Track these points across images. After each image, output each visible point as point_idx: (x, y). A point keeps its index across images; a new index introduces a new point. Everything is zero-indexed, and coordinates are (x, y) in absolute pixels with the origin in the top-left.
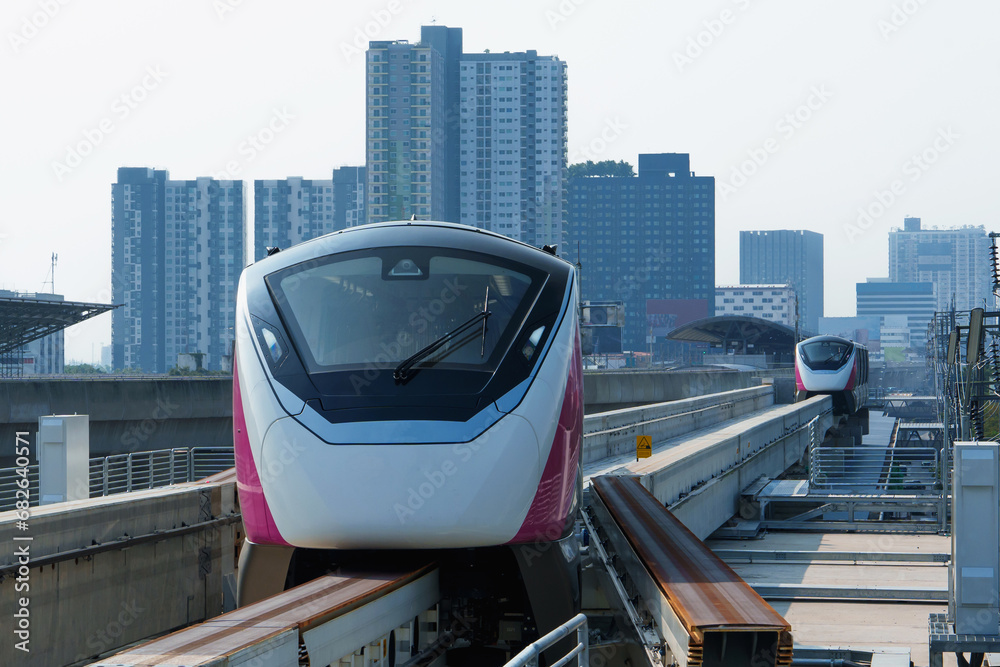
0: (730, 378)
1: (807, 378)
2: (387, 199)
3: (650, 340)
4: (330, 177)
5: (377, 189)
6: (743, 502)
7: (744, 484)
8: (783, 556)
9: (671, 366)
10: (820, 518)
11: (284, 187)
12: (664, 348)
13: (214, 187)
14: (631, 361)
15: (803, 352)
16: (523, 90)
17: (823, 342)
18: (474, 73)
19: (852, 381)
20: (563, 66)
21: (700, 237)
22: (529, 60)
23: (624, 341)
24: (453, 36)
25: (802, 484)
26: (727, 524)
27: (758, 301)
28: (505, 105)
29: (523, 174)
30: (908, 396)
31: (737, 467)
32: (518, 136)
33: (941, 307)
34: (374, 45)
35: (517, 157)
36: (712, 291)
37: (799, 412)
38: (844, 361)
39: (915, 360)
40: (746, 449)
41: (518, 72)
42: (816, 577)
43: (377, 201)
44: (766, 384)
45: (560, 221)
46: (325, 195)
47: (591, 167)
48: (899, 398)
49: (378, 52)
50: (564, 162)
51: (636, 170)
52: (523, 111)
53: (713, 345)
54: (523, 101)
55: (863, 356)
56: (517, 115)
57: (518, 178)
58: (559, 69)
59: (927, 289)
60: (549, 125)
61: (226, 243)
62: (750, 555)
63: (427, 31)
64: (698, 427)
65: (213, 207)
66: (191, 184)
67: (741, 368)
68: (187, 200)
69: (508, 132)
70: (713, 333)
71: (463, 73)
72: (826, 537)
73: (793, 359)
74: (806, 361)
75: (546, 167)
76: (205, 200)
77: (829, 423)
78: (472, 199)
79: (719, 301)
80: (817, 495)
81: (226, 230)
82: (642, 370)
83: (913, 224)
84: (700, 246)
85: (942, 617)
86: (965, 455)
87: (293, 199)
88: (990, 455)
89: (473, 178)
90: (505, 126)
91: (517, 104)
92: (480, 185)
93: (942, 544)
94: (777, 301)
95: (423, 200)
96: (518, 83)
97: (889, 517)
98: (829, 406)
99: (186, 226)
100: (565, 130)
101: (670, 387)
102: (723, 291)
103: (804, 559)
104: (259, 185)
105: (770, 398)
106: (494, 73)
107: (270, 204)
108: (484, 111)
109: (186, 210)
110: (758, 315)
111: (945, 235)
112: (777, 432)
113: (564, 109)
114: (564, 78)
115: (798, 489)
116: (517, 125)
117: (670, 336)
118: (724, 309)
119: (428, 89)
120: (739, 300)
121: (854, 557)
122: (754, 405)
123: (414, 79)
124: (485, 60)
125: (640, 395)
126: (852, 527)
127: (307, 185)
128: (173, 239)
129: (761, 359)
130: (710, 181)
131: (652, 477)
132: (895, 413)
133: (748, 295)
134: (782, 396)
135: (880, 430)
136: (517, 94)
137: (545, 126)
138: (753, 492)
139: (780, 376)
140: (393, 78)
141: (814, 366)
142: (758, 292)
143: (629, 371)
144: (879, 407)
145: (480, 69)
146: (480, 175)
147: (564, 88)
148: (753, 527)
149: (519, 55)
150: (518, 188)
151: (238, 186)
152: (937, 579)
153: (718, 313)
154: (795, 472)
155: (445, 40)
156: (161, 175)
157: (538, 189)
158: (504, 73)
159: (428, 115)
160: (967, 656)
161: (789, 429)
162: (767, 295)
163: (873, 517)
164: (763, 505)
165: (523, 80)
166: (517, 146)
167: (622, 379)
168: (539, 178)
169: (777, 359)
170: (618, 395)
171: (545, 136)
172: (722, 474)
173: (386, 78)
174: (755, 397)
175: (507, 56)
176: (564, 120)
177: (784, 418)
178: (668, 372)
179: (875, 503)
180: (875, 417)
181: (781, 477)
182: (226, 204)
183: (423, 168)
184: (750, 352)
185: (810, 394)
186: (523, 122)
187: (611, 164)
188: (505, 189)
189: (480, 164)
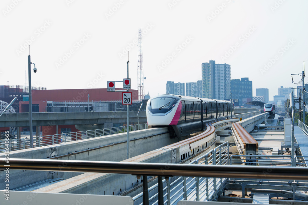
0: (255, 110)
1: (266, 109)
2: (205, 85)
3: (243, 104)
4: (197, 82)
5: (203, 84)
6: (256, 127)
7: (256, 124)
8: (261, 135)
9: (246, 108)
10: (267, 129)
11: (190, 84)
12: (245, 105)
13: (180, 84)
14: (240, 107)
15: (265, 106)
16: (224, 69)
17: (269, 104)
18: (217, 67)
19: (272, 110)
20: (230, 66)
21: (250, 89)
22: (225, 65)
23: (239, 105)
24: (214, 62)
25: (264, 124)
26: (253, 130)
27: (259, 98)
28: (221, 71)
29: (224, 81)
30: (281, 112)
31: (255, 122)
32: (223, 76)
33: (286, 99)
34: (203, 63)
35: (223, 79)
36: (252, 97)
37: (264, 114)
38: (271, 107)
39: (282, 107)
40: (256, 119)
41: (223, 67)
42: (266, 137)
43: (203, 85)
44: (260, 110)
45: (230, 88)
46: (196, 84)
47: (234, 80)
48: (280, 112)
49: (203, 64)
50: (230, 79)
51: (241, 80)
52: (224, 72)
53: (252, 105)
54: (224, 71)
55: (274, 106)
56: (223, 73)
57: (224, 82)
58: (229, 66)
59: (284, 96)
60: (228, 74)
61: (182, 92)
62: (256, 135)
63: (210, 61)
64: (249, 116)
65: (180, 87)
66: (177, 83)
67: (256, 108)
68: (177, 86)
69: (222, 75)
70: (252, 103)
71: (215, 67)
72: (267, 132)
73: (263, 107)
74: (265, 107)
75: (228, 80)
76: (179, 85)
77: (269, 116)
78: (217, 85)
79: (253, 99)
80: (266, 126)
81: (182, 90)
82: (242, 109)
83: (282, 87)
84: (250, 91)
85: (283, 143)
86: (286, 120)
87: (191, 85)
88: (290, 120)
89: (217, 82)
90: (222, 74)
91: (223, 71)
92: (218, 83)
93: (283, 133)
94: (262, 98)
95: (210, 85)
96: (223, 68)
97: (278, 129)
98: (269, 113)
99: (177, 89)
100: (230, 75)
101: (246, 111)
102: (254, 97)
103: (264, 135)
104: (187, 83)
105: (260, 112)
106: (220, 67)
107: (188, 86)
108: (218, 72)
109: (177, 87)
110: (259, 100)
111: (287, 89)
112: (261, 117)
113: (230, 72)
114: (230, 67)
115: (263, 125)
116: (223, 74)
117: (246, 104)
118: (254, 100)
119: (211, 69)
120: (256, 98)
121: (272, 135)
122: (258, 113)
123: (208, 68)
124: (219, 65)
125: (241, 112)
126: (271, 130)
127: (193, 83)
128: (175, 91)
129: (259, 107)
130: (251, 82)
131: (241, 123)
132: (279, 114)
133: (258, 98)
134: (262, 112)
135: (277, 117)
136: (223, 70)
137: (227, 74)
138: (257, 126)
139: (262, 109)
140: (206, 68)
141: (267, 108)
142: (259, 97)
143: (240, 109)
144: (277, 114)
145: (218, 66)
146: (218, 81)
147: (230, 69)
148: (257, 130)
149: (223, 64)
150: (224, 83)
151: (184, 84)
152: (282, 138)
153: (253, 100)
154: (264, 123)
155: (213, 62)
156: (173, 82)
157: (227, 83)
158: (221, 67)
159: (211, 73)
160: (287, 148)
161: (262, 117)
162: (260, 98)
163: (275, 129)
164: (258, 127)
165: (224, 68)
166: (223, 77)
167: (239, 110)
168: (227, 82)
169: (262, 107)
170: (238, 112)
171: (227, 76)
172: (252, 123)
173: (205, 68)
174: (258, 112)
175: (222, 64)
176: (230, 73)
177: (262, 115)
178: (246, 109)
179: (276, 127)
180: (276, 115)
181: (261, 124)
182: (182, 86)
183: (210, 80)
184: (258, 106)
185: (266, 112)
186: (224, 74)
187: (237, 79)
188: (222, 83)
189: (218, 80)
